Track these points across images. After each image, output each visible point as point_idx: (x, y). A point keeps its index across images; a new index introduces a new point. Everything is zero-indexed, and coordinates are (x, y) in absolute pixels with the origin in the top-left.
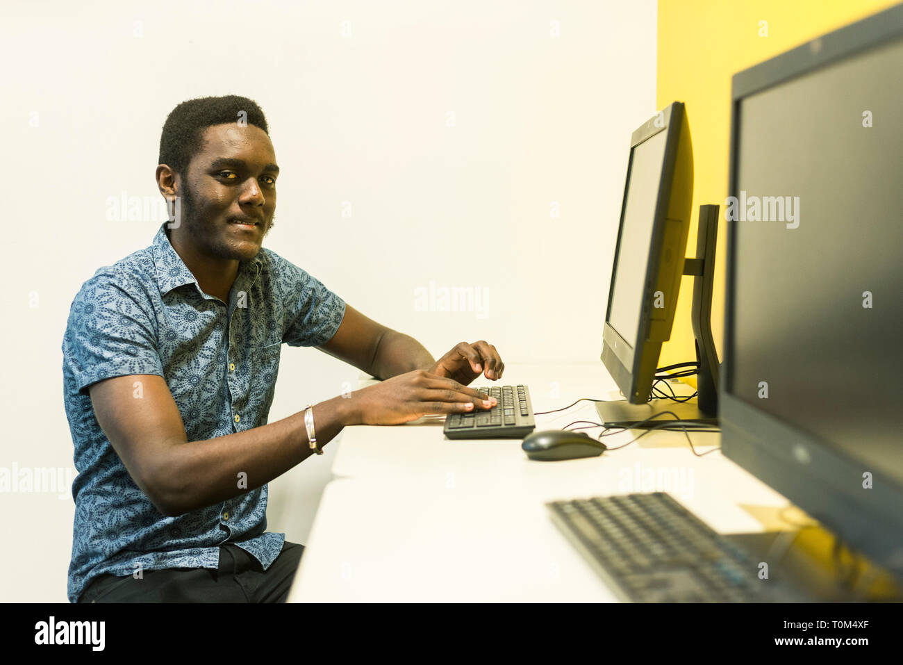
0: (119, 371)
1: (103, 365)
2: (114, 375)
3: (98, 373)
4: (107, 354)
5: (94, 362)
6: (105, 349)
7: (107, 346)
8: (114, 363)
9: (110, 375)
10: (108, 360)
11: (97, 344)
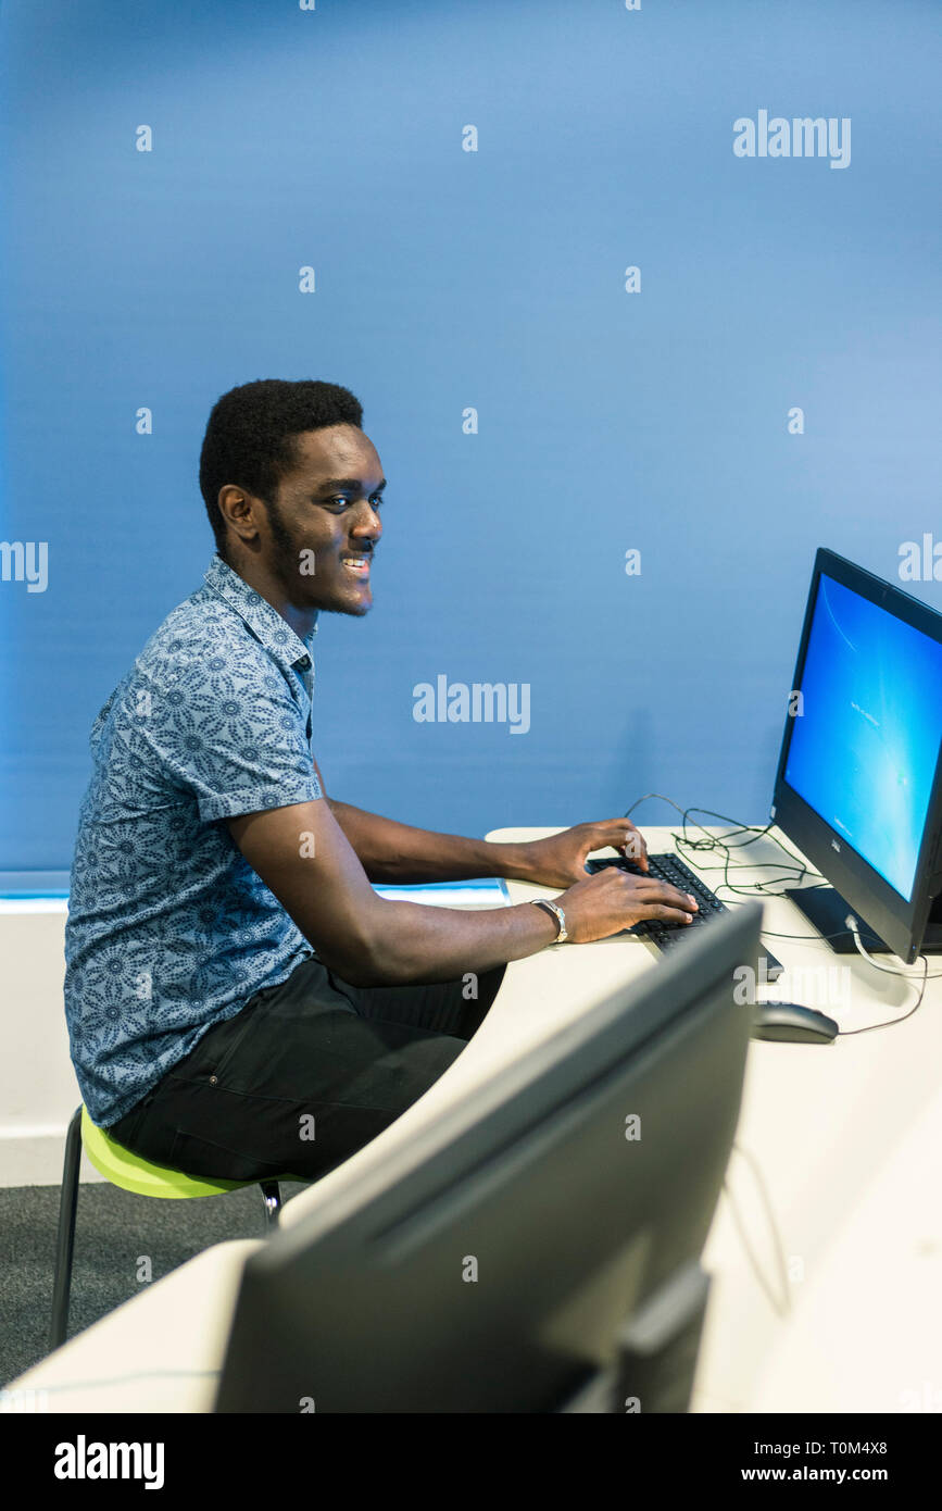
0: (296, 796)
1: (270, 788)
2: (289, 802)
3: (264, 800)
4: (274, 774)
5: (249, 783)
6: (268, 766)
7: (271, 762)
8: (288, 786)
9: (283, 803)
10: (276, 782)
11: (253, 759)
